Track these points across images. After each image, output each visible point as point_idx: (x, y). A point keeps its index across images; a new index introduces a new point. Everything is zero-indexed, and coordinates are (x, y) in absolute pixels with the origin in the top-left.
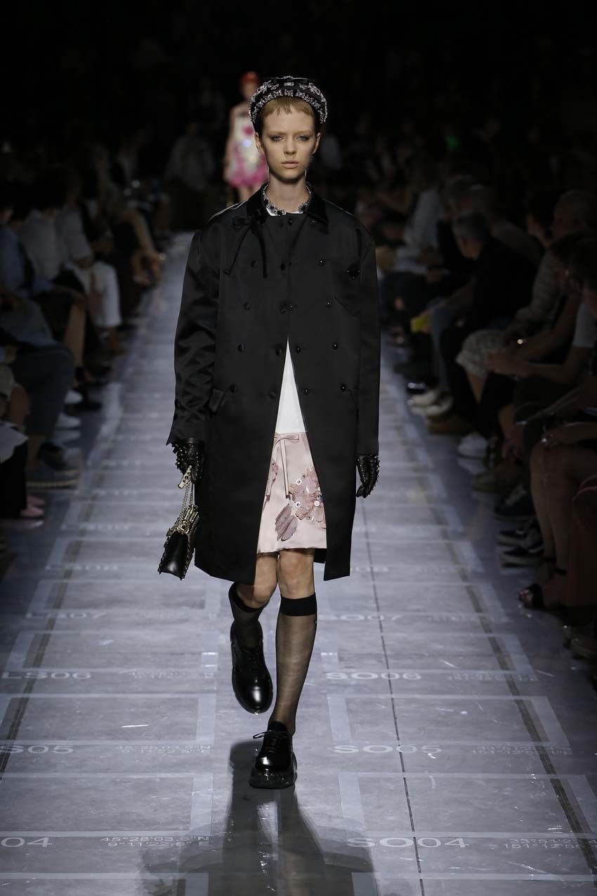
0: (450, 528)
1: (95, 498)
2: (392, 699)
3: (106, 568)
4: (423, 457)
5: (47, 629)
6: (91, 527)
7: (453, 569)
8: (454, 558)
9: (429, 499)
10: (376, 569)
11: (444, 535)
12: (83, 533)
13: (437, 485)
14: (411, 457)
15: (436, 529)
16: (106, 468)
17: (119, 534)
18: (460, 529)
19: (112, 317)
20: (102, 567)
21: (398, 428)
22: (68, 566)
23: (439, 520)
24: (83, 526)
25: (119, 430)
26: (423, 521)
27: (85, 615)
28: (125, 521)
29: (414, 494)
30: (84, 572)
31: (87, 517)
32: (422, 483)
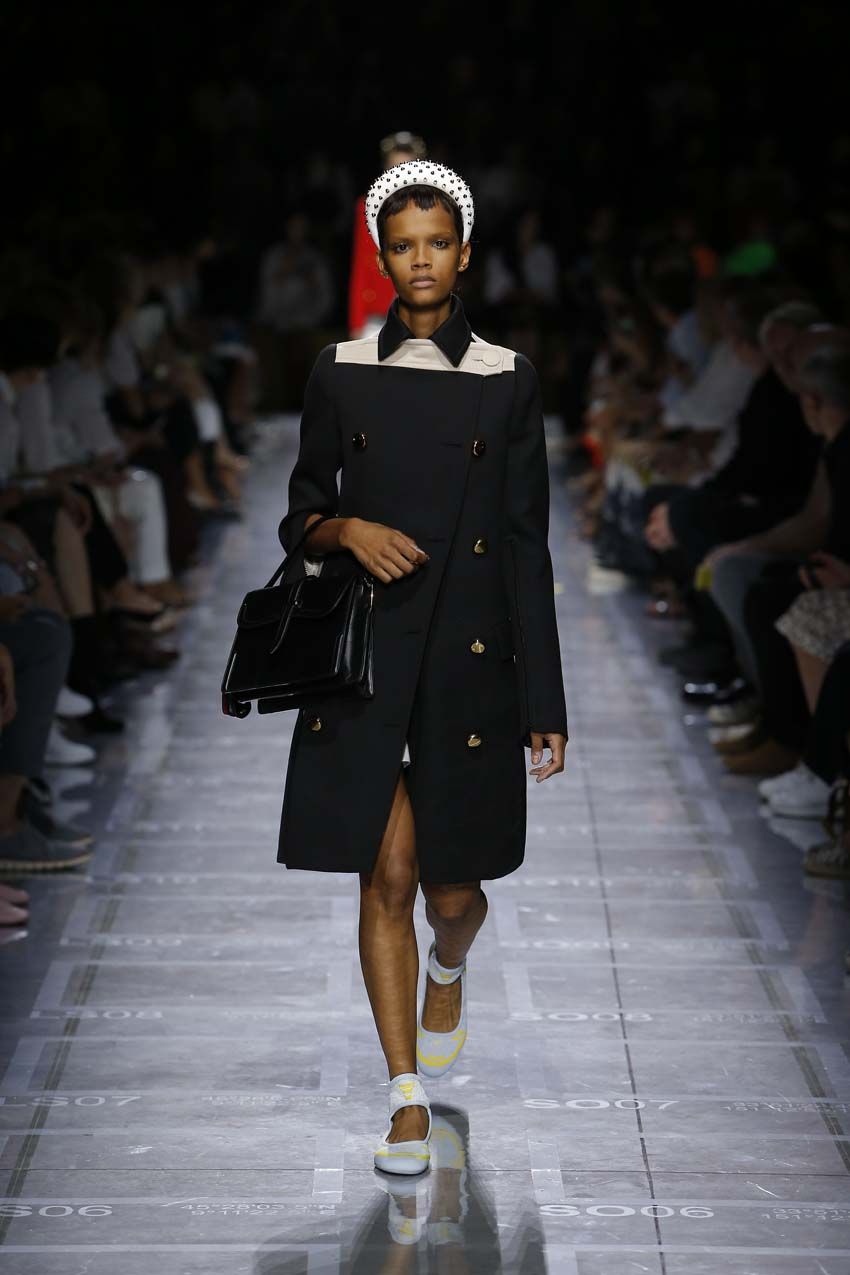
0: (762, 944)
1: (119, 889)
2: (661, 1253)
3: (141, 1015)
4: (715, 817)
5: (32, 1127)
6: (114, 941)
7: (770, 1016)
8: (774, 998)
9: (726, 892)
10: (629, 1017)
11: (753, 955)
12: (100, 951)
13: (740, 869)
14: (694, 817)
15: (739, 944)
16: (142, 835)
17: (163, 954)
18: (784, 945)
19: (154, 566)
20: (134, 1014)
21: (668, 765)
22: (71, 1013)
23: (743, 929)
24: (99, 939)
25: (165, 766)
26: (714, 931)
27: (102, 1101)
28: (176, 930)
29: (698, 882)
30: (100, 1023)
31: (107, 923)
32: (715, 865)
